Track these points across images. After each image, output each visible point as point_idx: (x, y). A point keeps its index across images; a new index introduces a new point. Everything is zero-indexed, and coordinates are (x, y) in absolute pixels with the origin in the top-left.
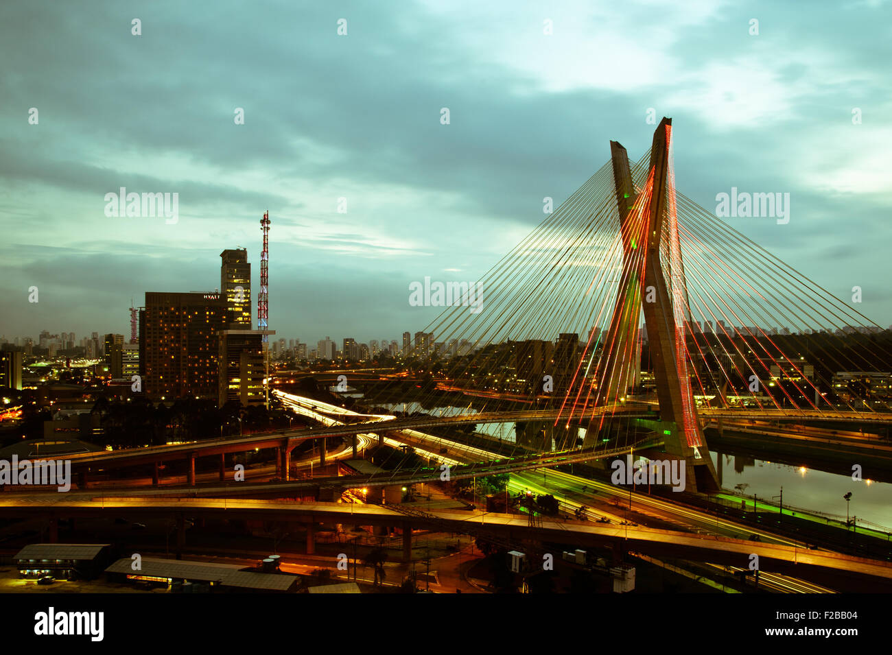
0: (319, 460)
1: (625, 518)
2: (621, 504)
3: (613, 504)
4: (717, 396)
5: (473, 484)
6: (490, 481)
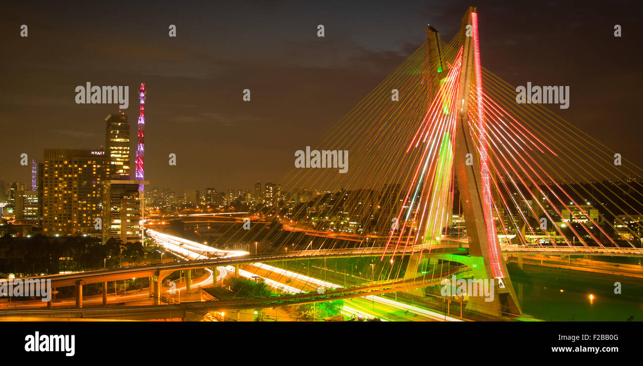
0: (185, 288)
4: (517, 235)
5: (313, 309)
6: (327, 306)
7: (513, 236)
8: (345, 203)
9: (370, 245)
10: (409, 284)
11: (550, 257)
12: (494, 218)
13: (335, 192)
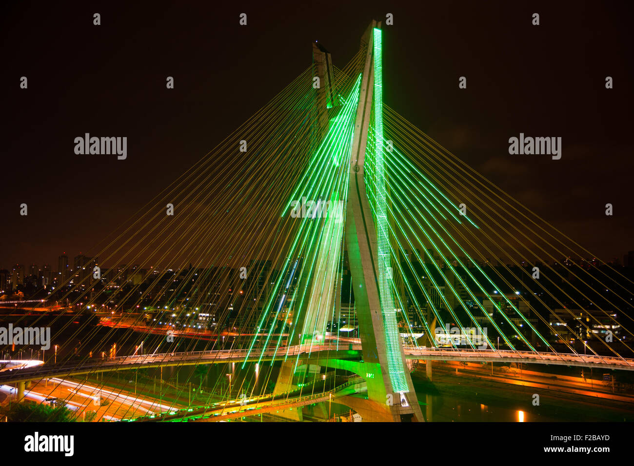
4: (425, 333)
7: (420, 335)
8: (194, 286)
9: (228, 346)
10: (279, 402)
11: (467, 364)
12: (395, 310)
13: (180, 270)
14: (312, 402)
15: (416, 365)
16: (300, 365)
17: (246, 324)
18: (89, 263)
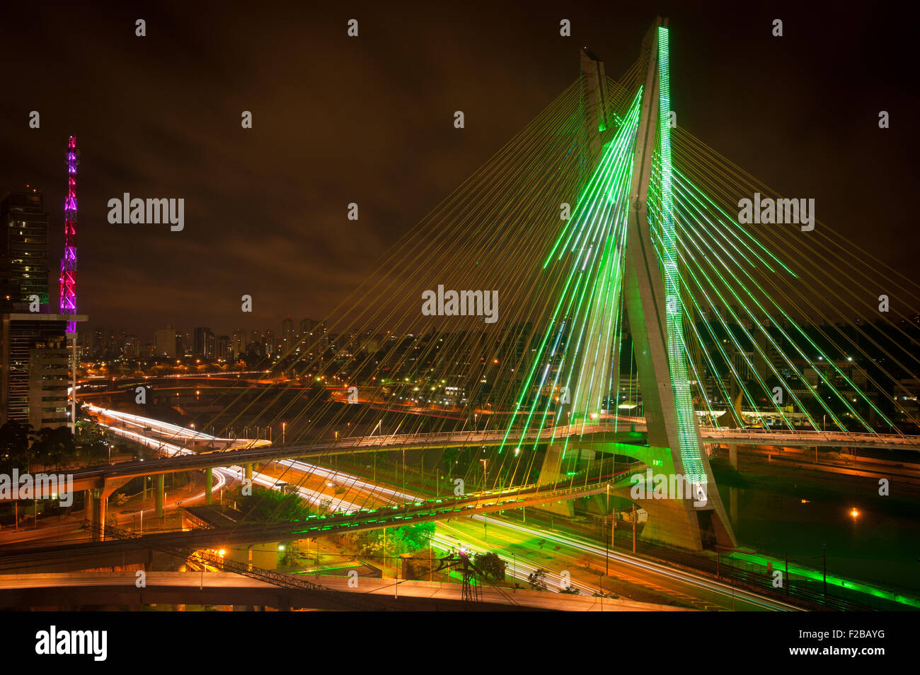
0: (154, 510)
1: (601, 587)
2: (594, 566)
3: (583, 566)
4: (727, 410)
5: (383, 538)
6: (406, 533)
7: (721, 413)
8: (438, 354)
9: (481, 427)
10: (545, 494)
11: (783, 450)
12: (689, 382)
13: (422, 335)
14: (586, 495)
15: (717, 450)
16: (570, 450)
17: (502, 401)
18: (316, 327)
